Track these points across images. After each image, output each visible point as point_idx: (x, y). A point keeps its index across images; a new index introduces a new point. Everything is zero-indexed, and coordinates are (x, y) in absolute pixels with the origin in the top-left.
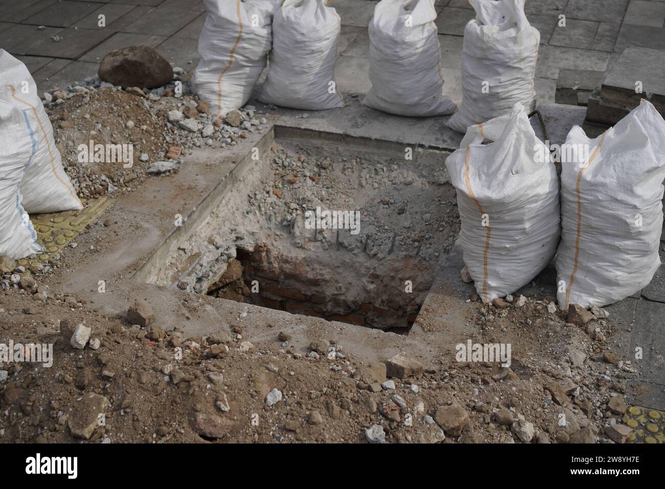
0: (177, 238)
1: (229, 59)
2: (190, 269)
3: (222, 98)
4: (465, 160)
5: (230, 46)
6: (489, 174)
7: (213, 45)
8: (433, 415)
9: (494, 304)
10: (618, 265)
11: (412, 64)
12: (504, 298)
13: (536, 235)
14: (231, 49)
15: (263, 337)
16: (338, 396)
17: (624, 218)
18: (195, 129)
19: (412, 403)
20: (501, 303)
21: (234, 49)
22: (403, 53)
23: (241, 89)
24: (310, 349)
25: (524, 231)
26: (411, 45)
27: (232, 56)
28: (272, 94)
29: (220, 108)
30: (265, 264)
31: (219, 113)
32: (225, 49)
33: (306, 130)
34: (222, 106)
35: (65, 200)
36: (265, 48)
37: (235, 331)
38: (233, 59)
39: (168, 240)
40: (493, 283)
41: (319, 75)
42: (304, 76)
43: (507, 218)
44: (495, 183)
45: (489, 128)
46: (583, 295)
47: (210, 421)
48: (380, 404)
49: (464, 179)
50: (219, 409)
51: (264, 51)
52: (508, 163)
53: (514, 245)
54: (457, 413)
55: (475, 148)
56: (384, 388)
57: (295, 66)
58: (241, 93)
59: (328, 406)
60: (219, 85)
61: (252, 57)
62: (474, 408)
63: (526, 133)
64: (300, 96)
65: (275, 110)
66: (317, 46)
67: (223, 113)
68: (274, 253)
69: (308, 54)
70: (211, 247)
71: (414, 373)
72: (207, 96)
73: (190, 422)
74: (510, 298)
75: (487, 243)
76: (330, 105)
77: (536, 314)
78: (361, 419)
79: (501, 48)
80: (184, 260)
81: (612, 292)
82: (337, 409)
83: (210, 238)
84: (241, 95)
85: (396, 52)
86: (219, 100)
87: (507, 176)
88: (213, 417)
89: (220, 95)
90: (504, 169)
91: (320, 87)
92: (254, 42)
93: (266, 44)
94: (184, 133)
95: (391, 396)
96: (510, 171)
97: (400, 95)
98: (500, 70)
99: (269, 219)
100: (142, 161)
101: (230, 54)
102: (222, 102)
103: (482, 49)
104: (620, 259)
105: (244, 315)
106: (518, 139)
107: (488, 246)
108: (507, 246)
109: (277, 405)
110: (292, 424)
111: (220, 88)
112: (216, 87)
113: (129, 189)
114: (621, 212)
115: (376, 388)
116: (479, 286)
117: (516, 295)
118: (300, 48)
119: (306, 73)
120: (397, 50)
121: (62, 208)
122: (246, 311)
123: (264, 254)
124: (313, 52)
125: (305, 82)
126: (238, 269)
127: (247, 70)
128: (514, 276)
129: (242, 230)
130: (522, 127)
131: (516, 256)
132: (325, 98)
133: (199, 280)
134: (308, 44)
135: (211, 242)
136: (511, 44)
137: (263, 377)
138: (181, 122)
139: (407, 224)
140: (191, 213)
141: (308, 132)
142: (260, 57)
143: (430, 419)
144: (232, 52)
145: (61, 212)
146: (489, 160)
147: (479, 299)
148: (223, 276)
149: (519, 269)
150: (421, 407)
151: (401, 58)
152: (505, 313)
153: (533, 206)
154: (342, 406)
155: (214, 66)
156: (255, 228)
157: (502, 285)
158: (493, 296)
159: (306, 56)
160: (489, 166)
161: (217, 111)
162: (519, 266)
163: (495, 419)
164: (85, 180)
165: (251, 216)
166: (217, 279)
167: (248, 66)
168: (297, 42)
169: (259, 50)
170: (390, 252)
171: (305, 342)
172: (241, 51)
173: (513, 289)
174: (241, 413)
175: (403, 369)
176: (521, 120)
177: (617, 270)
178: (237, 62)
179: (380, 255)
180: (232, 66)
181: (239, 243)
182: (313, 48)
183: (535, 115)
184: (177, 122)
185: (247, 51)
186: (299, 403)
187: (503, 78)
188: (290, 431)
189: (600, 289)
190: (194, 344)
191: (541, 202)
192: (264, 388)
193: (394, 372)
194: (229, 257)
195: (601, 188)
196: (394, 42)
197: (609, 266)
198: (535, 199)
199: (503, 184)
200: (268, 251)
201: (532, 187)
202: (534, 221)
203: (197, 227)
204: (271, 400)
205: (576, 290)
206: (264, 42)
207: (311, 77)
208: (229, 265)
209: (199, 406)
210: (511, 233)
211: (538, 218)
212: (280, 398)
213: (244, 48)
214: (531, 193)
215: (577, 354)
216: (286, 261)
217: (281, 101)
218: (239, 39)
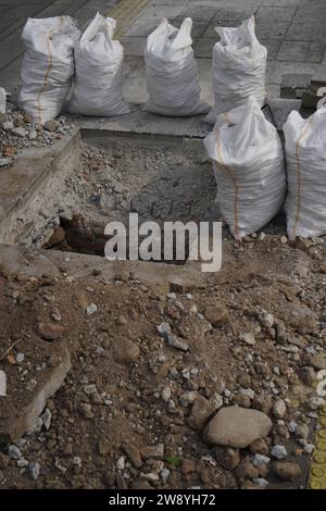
0: (16, 211)
1: (44, 82)
2: (27, 233)
3: (41, 111)
4: (217, 139)
5: (44, 72)
6: (234, 147)
7: (31, 72)
8: (203, 313)
9: (244, 240)
11: (177, 78)
12: (250, 236)
13: (270, 189)
14: (45, 75)
15: (81, 274)
16: (137, 306)
18: (24, 135)
19: (188, 306)
20: (249, 239)
21: (47, 74)
22: (169, 70)
23: (54, 104)
24: (116, 279)
25: (261, 187)
26: (175, 64)
27: (46, 80)
28: (77, 106)
29: (40, 118)
30: (81, 228)
31: (40, 122)
32: (41, 75)
33: (103, 130)
34: (42, 117)
36: (69, 73)
37: (62, 271)
38: (47, 82)
39: (9, 213)
40: (242, 226)
41: (111, 90)
42: (100, 91)
43: (248, 178)
44: (239, 153)
45: (232, 116)
47: (47, 328)
48: (166, 308)
49: (216, 152)
50: (53, 319)
51: (69, 75)
52: (246, 139)
53: (255, 197)
54: (220, 311)
55: (223, 130)
56: (168, 298)
57: (93, 85)
58: (55, 107)
59: (129, 312)
60: (39, 102)
61: (60, 80)
62: (232, 307)
63: (258, 117)
64: (98, 107)
65: (80, 118)
66: (107, 68)
67: (43, 122)
68: (87, 220)
69: (101, 75)
70: (41, 218)
71: (189, 290)
72: (31, 110)
73: (34, 330)
74: (254, 235)
75: (236, 197)
77: (273, 244)
78: (153, 320)
79: (239, 61)
80: (22, 227)
82: (136, 314)
83: (40, 211)
84: (55, 109)
86: (39, 113)
87: (246, 148)
88: (50, 325)
89: (39, 109)
90: (244, 143)
91: (111, 99)
92: (61, 69)
93: (70, 70)
94: (15, 138)
95: (173, 303)
96: (248, 144)
97: (169, 101)
98: (240, 77)
99: (81, 196)
101: (44, 79)
102: (42, 114)
103: (226, 63)
105: (68, 259)
106: (253, 121)
107: (236, 200)
108: (250, 198)
109: (94, 314)
110: (105, 326)
111: (39, 104)
112: (36, 104)
115: (163, 298)
116: (232, 228)
117: (258, 233)
118: (96, 71)
119: (101, 89)
120: (166, 68)
122: (69, 257)
123: (80, 221)
124: (105, 74)
125: (101, 96)
126: (62, 233)
127: (58, 89)
128: (257, 220)
129: (62, 204)
130: (256, 112)
131: (256, 205)
132: (116, 107)
133: (34, 241)
134: (101, 67)
135: (41, 214)
136: (246, 58)
137: (83, 296)
138: (13, 130)
139: (180, 193)
140: (25, 193)
141: (105, 132)
142: (67, 80)
143: (201, 316)
144: (46, 77)
146: (233, 138)
147: (233, 237)
148: (51, 239)
149: (260, 214)
150: (194, 309)
151: (169, 74)
152: (251, 245)
153: (266, 168)
154: (140, 312)
155: (33, 88)
156: (72, 203)
157: (249, 227)
158: (243, 234)
159: (100, 77)
160: (234, 142)
161: (38, 121)
162: (259, 212)
163: (246, 313)
165: (68, 195)
166: (47, 240)
167: (58, 87)
168: (94, 67)
169: (66, 74)
170: (170, 213)
171: (112, 275)
172: (52, 76)
173: (257, 229)
174: (69, 321)
175: (181, 287)
176: (254, 108)
178: (50, 84)
179: (163, 216)
180: (47, 87)
181: (61, 214)
182: (104, 71)
183: (266, 107)
184: (10, 130)
185: (57, 75)
186: (109, 312)
187: (242, 83)
188: (104, 331)
189: (317, 224)
190: (33, 279)
191: (272, 165)
192: (84, 304)
193: (175, 288)
194: (55, 224)
195: (313, 152)
196: (164, 63)
197: (322, 207)
198: (268, 163)
199: (244, 153)
200: (82, 219)
201: (264, 154)
202: (268, 179)
203: (30, 204)
204: (89, 311)
206: (69, 68)
207: (105, 92)
208: (55, 230)
209: (39, 318)
210: (252, 189)
211: (270, 177)
212: (96, 309)
213: (54, 74)
214: (264, 159)
215: (303, 269)
216: (96, 226)
217: (85, 112)
218: (50, 67)
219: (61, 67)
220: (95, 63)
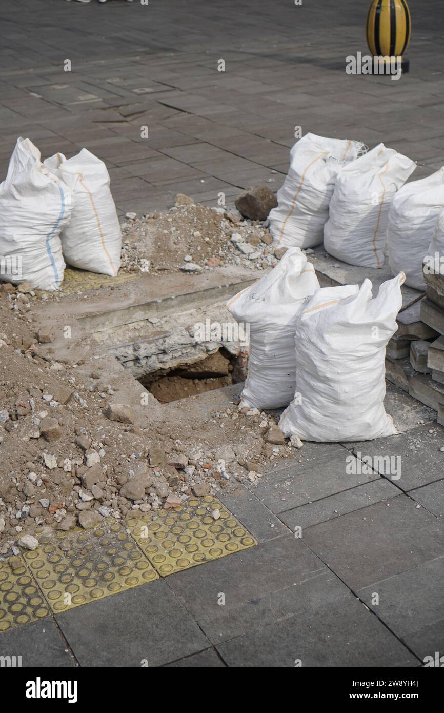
0: (144, 311)
1: (292, 204)
2: (151, 339)
3: (284, 235)
5: (293, 193)
7: (286, 191)
9: (242, 410)
10: (314, 404)
12: (251, 409)
13: (278, 361)
14: (294, 196)
17: (313, 359)
18: (246, 252)
20: (245, 411)
21: (296, 196)
22: (401, 226)
23: (303, 233)
25: (265, 353)
27: (294, 202)
29: (279, 243)
31: (277, 246)
32: (290, 195)
33: (325, 275)
34: (281, 242)
35: (103, 266)
36: (323, 202)
38: (295, 205)
39: (131, 308)
40: (246, 393)
41: (355, 234)
42: (341, 231)
44: (247, 304)
46: (290, 422)
51: (322, 205)
53: (260, 364)
57: (336, 221)
58: (302, 235)
60: (284, 225)
61: (310, 207)
64: (336, 248)
65: (325, 257)
66: (354, 207)
69: (345, 213)
70: (185, 333)
72: (275, 231)
76: (365, 263)
77: (252, 424)
80: (150, 331)
81: (309, 428)
83: (189, 326)
84: (302, 238)
85: (396, 223)
86: (282, 236)
89: (282, 233)
91: (354, 244)
92: (312, 194)
93: (324, 199)
94: (237, 252)
97: (397, 263)
100: (185, 261)
101: (293, 200)
102: (283, 239)
104: (314, 397)
108: (255, 363)
111: (283, 227)
112: (280, 225)
113: (156, 274)
114: (312, 353)
118: (341, 206)
119: (342, 229)
120: (398, 222)
121: (101, 272)
123: (244, 360)
124: (349, 212)
125: (341, 237)
126: (221, 364)
127: (309, 218)
128: (261, 392)
131: (264, 375)
132: (358, 256)
133: (165, 353)
134: (346, 204)
135: (187, 329)
138: (238, 244)
140: (168, 299)
141: (325, 278)
142: (319, 209)
143: (36, 422)
144: (295, 199)
145: (100, 274)
147: (238, 404)
149: (266, 388)
150: (44, 414)
151: (400, 230)
153: (271, 332)
155: (282, 208)
157: (253, 397)
159: (344, 215)
161: (277, 244)
162: (265, 385)
164: (134, 260)
166: (188, 361)
167: (310, 215)
168: (340, 201)
169: (318, 203)
172: (302, 200)
175: (111, 412)
177: (313, 408)
178: (297, 208)
180: (294, 210)
182: (350, 209)
184: (236, 242)
185: (305, 200)
189: (301, 421)
191: (279, 331)
194: (208, 349)
195: (305, 329)
196: (397, 215)
197: (308, 402)
198: (273, 326)
199: (250, 305)
200: (248, 359)
201: (271, 315)
202: (274, 346)
203: (174, 313)
205: (288, 417)
206: (323, 197)
207: (347, 234)
208: (210, 356)
210: (258, 352)
211: (276, 345)
213: (303, 198)
214: (269, 320)
215: (225, 452)
218: (300, 189)
219: (313, 192)
220: (341, 197)
